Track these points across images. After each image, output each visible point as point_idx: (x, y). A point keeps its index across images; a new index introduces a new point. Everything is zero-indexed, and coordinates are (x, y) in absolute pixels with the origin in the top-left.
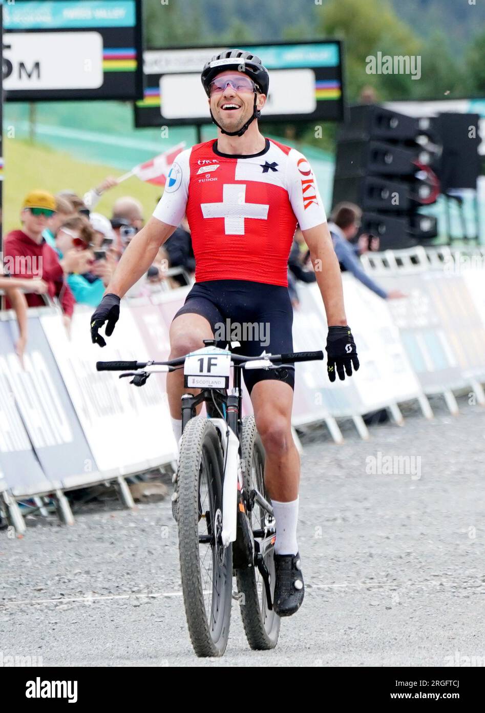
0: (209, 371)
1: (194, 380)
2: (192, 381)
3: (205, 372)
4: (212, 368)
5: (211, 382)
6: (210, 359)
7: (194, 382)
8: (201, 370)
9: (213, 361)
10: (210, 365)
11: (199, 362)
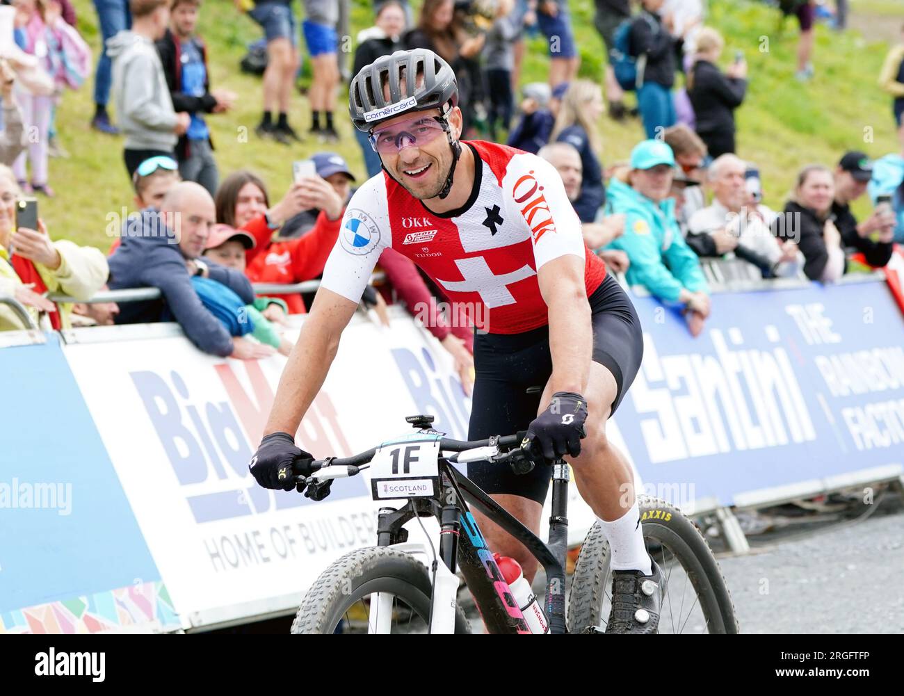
0: (407, 470)
1: (386, 486)
2: (384, 488)
3: (401, 474)
4: (412, 464)
5: (411, 488)
6: (408, 450)
7: (386, 491)
8: (395, 471)
9: (413, 454)
10: (408, 460)
11: (392, 456)
